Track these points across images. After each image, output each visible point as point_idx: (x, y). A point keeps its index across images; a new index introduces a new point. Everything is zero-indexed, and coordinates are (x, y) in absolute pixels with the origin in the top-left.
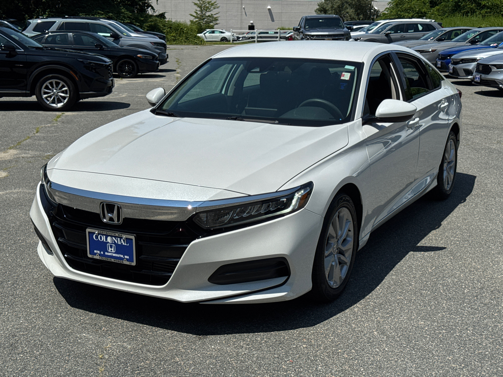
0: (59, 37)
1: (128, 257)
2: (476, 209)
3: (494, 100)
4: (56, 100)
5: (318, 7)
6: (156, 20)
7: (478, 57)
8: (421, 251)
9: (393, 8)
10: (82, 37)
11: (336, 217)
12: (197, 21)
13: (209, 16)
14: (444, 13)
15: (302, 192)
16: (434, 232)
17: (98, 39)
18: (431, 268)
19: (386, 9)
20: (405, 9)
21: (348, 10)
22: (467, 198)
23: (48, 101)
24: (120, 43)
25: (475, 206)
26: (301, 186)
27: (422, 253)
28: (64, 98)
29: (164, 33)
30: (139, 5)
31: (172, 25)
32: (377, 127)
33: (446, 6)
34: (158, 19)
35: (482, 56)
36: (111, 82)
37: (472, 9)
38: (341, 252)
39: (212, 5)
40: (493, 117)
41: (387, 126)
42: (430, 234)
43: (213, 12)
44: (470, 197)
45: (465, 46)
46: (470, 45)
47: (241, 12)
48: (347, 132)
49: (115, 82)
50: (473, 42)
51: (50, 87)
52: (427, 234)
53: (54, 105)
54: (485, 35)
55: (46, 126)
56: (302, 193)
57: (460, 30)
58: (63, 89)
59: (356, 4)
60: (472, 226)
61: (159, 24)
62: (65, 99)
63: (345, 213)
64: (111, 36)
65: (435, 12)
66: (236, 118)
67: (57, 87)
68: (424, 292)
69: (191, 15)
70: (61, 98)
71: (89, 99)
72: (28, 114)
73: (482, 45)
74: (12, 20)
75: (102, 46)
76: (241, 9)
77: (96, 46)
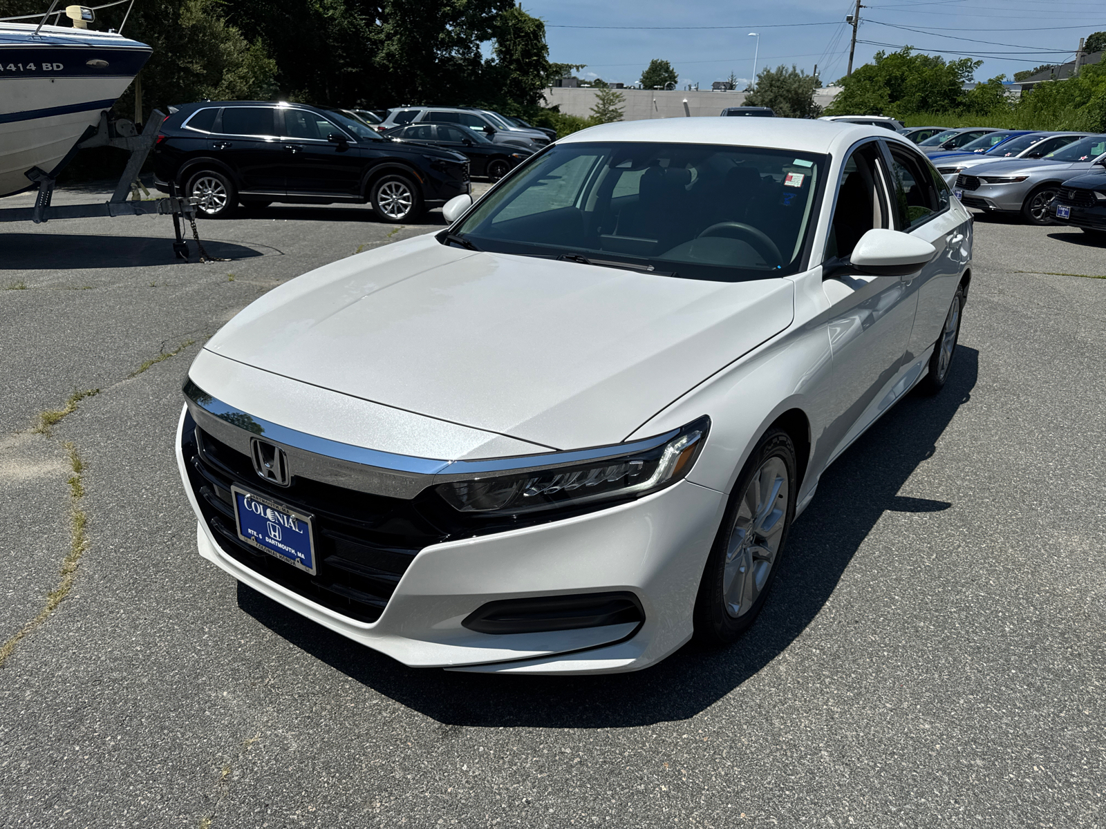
0: (422, 129)
1: (303, 557)
2: (990, 416)
3: (981, 226)
4: (395, 209)
5: (745, 100)
6: (548, 114)
7: (959, 165)
8: (905, 510)
9: (840, 102)
10: (449, 130)
11: (755, 479)
12: (598, 117)
13: (613, 111)
14: (907, 110)
15: (684, 441)
16: (924, 465)
17: (466, 133)
18: (929, 555)
19: (831, 103)
20: (856, 104)
21: (781, 105)
22: (970, 393)
23: (386, 209)
24: (495, 138)
25: (988, 411)
26: (681, 428)
27: (908, 514)
28: (406, 207)
29: (556, 130)
30: (530, 95)
31: (566, 119)
32: (851, 284)
33: (909, 102)
34: (550, 112)
35: (966, 165)
36: (466, 187)
37: (943, 106)
38: (759, 541)
39: (618, 97)
40: (984, 251)
41: (869, 281)
42: (918, 470)
43: (618, 106)
44: (975, 392)
45: (937, 151)
46: (943, 151)
47: (652, 106)
48: (791, 297)
49: (473, 187)
50: (948, 146)
51: (389, 192)
52: (913, 470)
53: (393, 216)
54: (964, 139)
55: (374, 243)
56: (683, 445)
57: (931, 130)
58: (405, 195)
59: (792, 98)
60: (991, 456)
61: (551, 119)
62: (406, 209)
63: (776, 467)
64: (485, 130)
65: (895, 109)
66: (576, 257)
67: (397, 191)
68: (922, 624)
69: (592, 109)
70: (401, 206)
71: (438, 208)
72: (360, 226)
73: (962, 150)
74: (379, 111)
75: (470, 142)
76: (652, 103)
77: (464, 142)
